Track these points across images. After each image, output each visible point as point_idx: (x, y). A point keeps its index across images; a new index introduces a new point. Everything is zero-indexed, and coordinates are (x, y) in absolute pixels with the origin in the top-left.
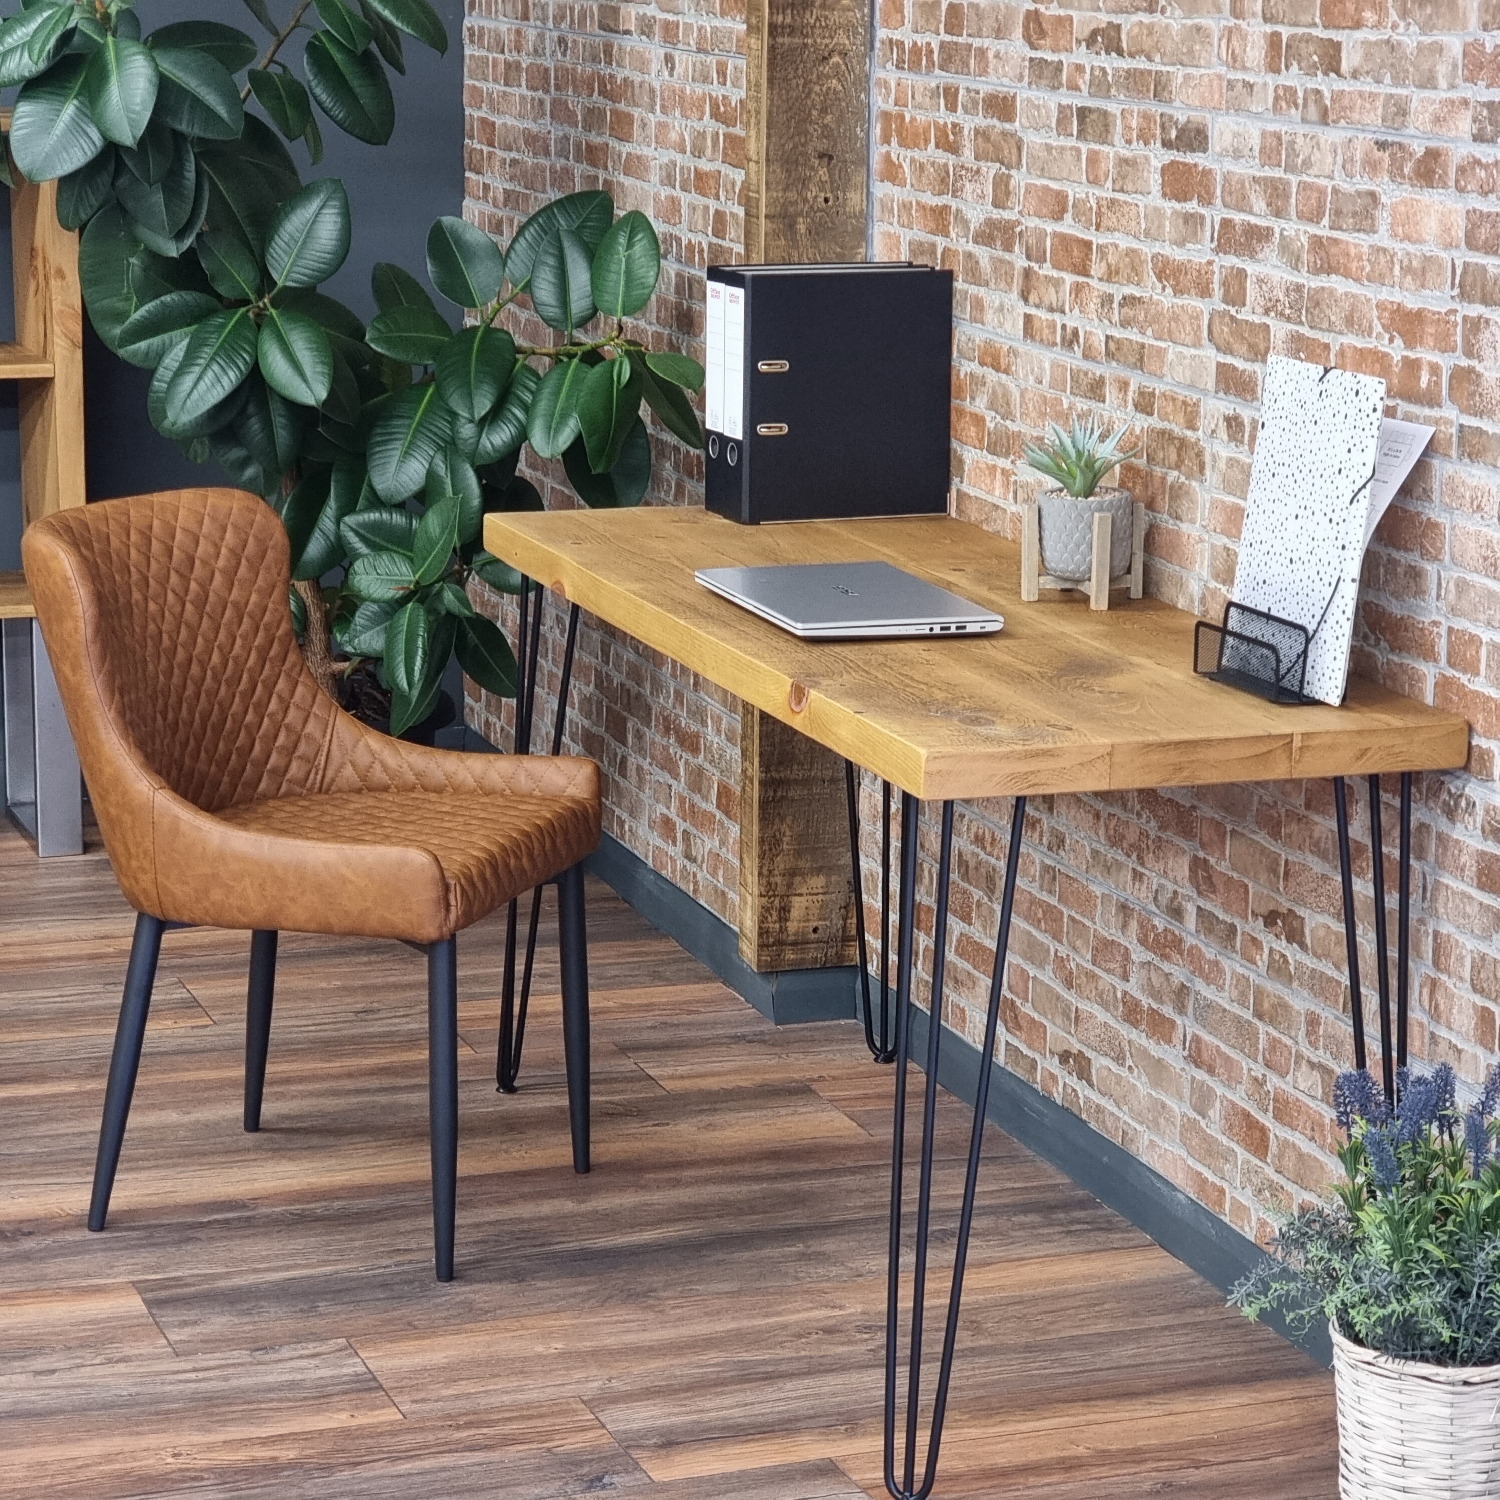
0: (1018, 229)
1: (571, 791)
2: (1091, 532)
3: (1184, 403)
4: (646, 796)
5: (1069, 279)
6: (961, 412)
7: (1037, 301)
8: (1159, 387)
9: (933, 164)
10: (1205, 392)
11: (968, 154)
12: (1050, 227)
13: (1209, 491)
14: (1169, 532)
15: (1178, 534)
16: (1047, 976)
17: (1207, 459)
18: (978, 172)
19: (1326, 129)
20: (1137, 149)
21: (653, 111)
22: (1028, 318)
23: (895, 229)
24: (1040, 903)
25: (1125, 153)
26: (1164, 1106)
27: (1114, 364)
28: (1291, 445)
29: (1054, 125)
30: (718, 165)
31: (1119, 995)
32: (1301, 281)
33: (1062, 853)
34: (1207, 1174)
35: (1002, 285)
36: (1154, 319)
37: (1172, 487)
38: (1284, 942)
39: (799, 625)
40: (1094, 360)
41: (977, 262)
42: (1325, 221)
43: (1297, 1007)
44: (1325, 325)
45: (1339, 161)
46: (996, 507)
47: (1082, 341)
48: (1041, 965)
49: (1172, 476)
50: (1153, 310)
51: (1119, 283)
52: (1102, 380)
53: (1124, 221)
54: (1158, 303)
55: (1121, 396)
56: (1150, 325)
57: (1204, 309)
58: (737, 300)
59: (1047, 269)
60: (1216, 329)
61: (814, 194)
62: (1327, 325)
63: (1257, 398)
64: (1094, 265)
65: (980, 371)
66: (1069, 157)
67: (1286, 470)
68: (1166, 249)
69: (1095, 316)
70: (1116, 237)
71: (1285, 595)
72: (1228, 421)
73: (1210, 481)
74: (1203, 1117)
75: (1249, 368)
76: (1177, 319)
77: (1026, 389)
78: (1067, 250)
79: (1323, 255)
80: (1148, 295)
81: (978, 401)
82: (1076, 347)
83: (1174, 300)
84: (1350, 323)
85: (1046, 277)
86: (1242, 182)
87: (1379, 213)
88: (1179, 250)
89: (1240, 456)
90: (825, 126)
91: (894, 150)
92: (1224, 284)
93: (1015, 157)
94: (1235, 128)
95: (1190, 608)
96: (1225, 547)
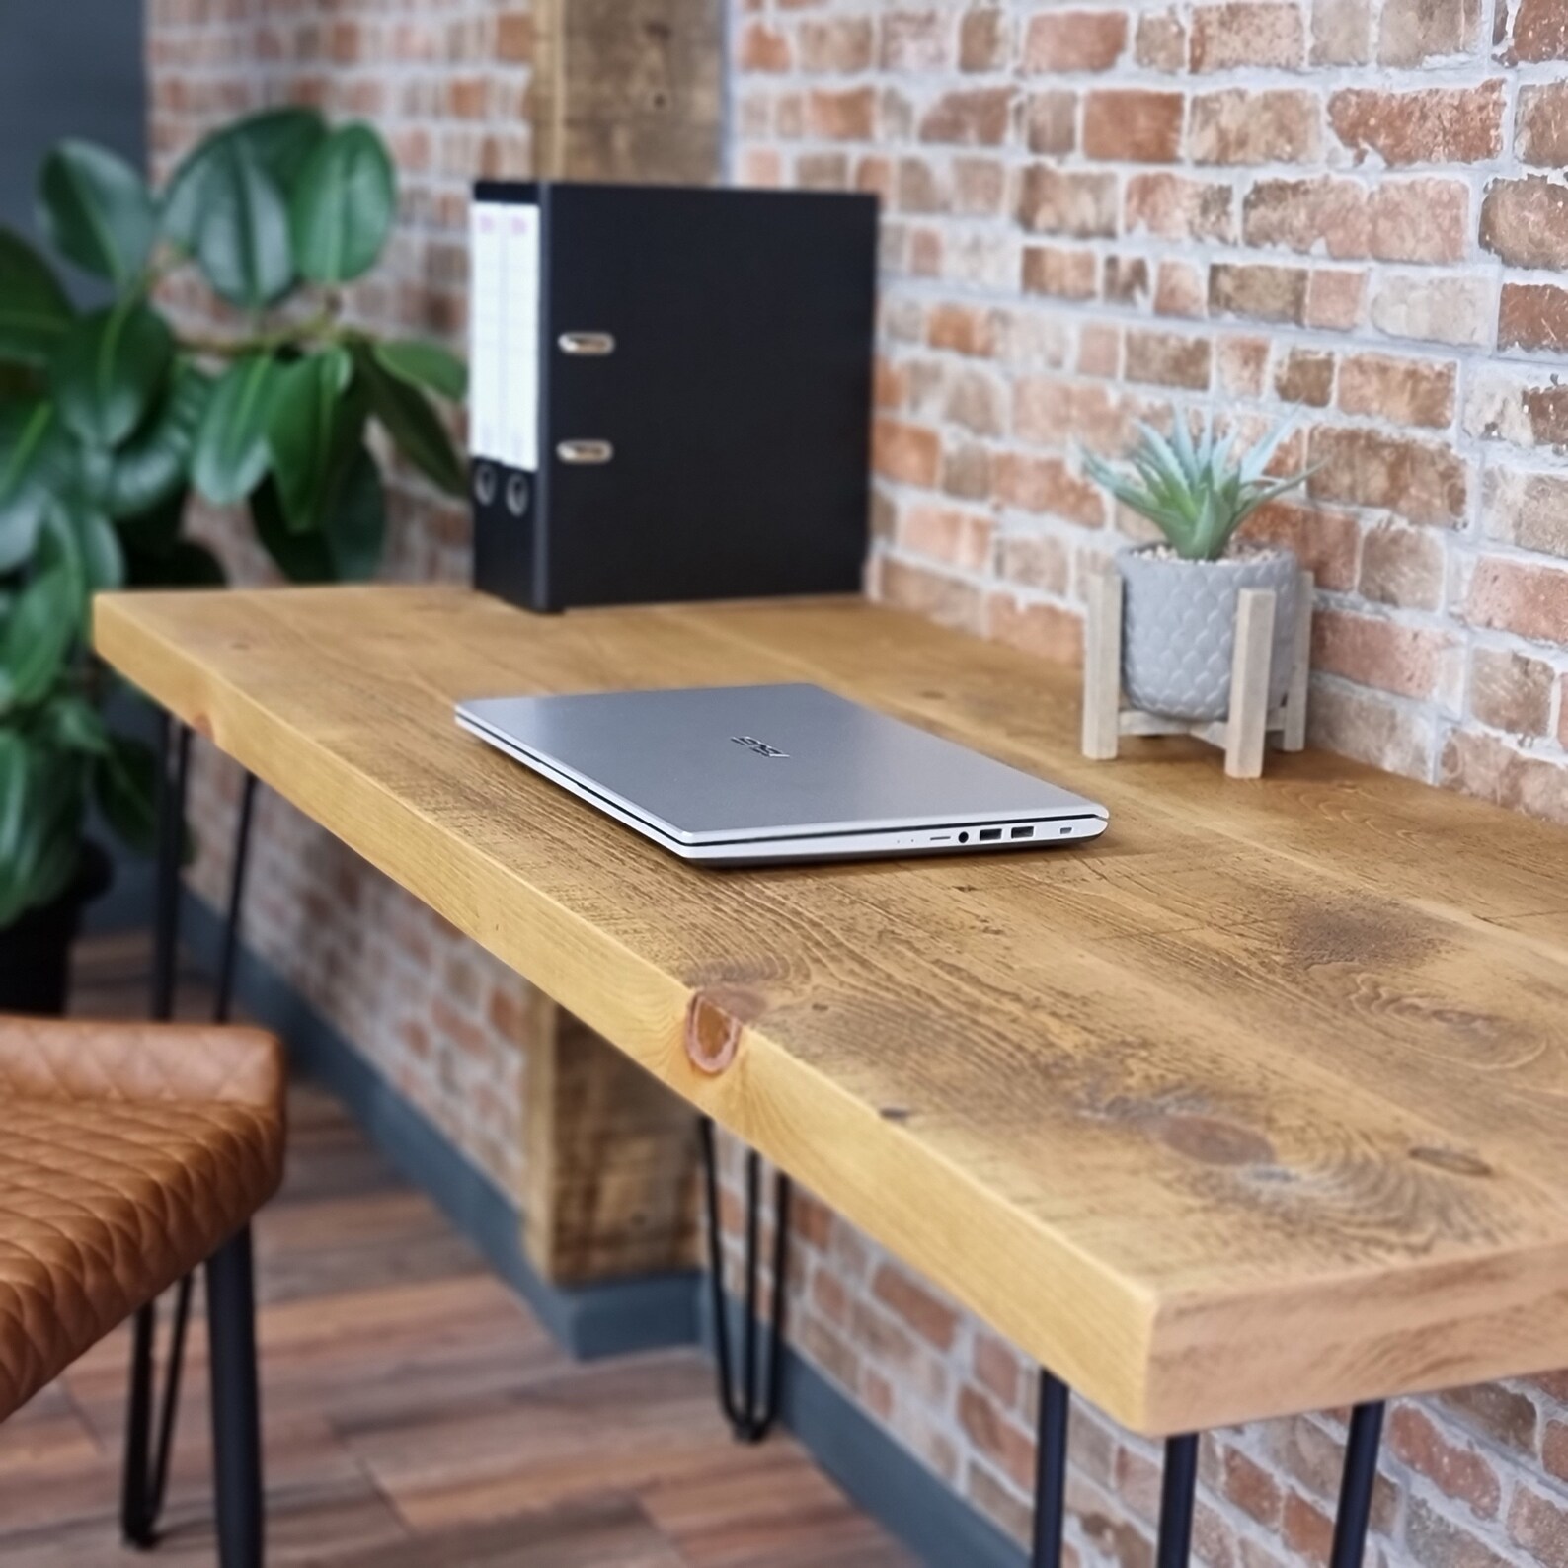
0: (1013, 103)
1: (231, 1091)
2: (1232, 626)
3: (1413, 375)
4: (388, 989)
5: (1125, 173)
6: (892, 430)
7: (1053, 222)
8: (1342, 351)
10: (1468, 349)
12: (1084, 85)
13: (1472, 544)
14: (1361, 627)
15: (1386, 631)
17: (1472, 481)
22: (1032, 259)
23: (770, 144)
27: (1231, 317)
30: (485, 68)
35: (979, 204)
36: (1341, 218)
37: (1372, 540)
39: (686, 837)
40: (1182, 314)
41: (927, 174)
46: (958, 585)
47: (1153, 282)
49: (1373, 519)
50: (1331, 203)
51: (1244, 163)
52: (1200, 350)
53: (1260, 43)
54: (1343, 188)
55: (1246, 374)
56: (1322, 233)
57: (1468, 180)
58: (519, 226)
59: (1077, 163)
60: (1505, 220)
61: (639, 88)
64: (1184, 138)
65: (931, 357)
68: (1370, 79)
69: (1184, 233)
70: (1240, 78)
72: (1534, 402)
73: (1478, 525)
76: (1395, 213)
77: (1027, 380)
78: (1122, 120)
80: (1318, 177)
81: (925, 409)
82: (1139, 296)
83: (1388, 176)
85: (1074, 177)
88: (1406, 75)
89: (1564, 473)
91: (768, 16)
92: (1532, 123)
95: (1417, 774)
96: (1516, 657)
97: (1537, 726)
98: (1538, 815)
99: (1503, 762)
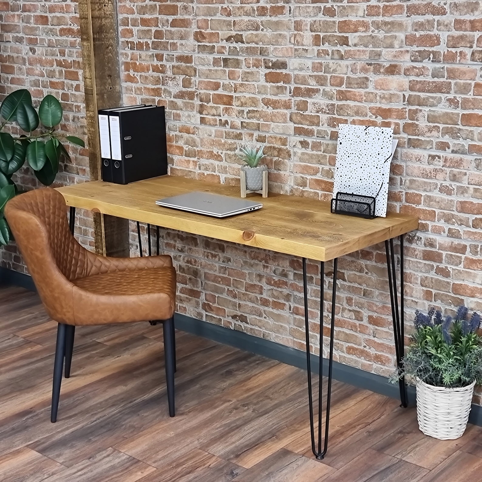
0: (196, 93)
3: (280, 138)
5: (222, 107)
7: (207, 113)
8: (268, 135)
9: (152, 76)
10: (289, 135)
11: (169, 73)
12: (212, 92)
13: (293, 162)
14: (275, 174)
15: (279, 174)
16: (224, 296)
17: (292, 153)
18: (175, 78)
19: (342, 61)
20: (254, 69)
21: (25, 65)
23: (134, 95)
24: (220, 277)
25: (248, 70)
26: (281, 326)
27: (246, 129)
29: (212, 63)
30: (63, 80)
31: (259, 299)
32: (334, 103)
33: (230, 263)
34: (303, 342)
35: (189, 109)
36: (264, 116)
37: (275, 162)
39: (220, 215)
40: (236, 129)
41: (176, 103)
42: (344, 86)
43: (342, 296)
45: (350, 69)
46: (191, 171)
47: (229, 123)
48: (222, 293)
49: (276, 159)
50: (263, 114)
51: (246, 107)
52: (241, 134)
53: (248, 89)
54: (265, 112)
55: (250, 138)
56: (262, 118)
57: (287, 112)
58: (116, 120)
59: (211, 104)
60: (294, 118)
61: (108, 87)
62: (346, 114)
63: (314, 136)
64: (234, 102)
65: (180, 134)
66: (219, 72)
67: (354, 155)
68: (269, 97)
69: (235, 116)
70: (244, 94)
71: (359, 189)
72: (301, 142)
73: (294, 159)
74: (300, 328)
75: (310, 127)
76: (275, 116)
77: (204, 138)
78: (220, 98)
79: (344, 95)
80: (260, 110)
81: (179, 142)
82: (227, 126)
83: (273, 110)
84: (357, 113)
85: (211, 106)
86: (304, 77)
87: (369, 83)
88: (275, 97)
89: (307, 152)
90: (109, 67)
91: (132, 73)
92: (297, 105)
93: (193, 74)
94: (300, 62)
95: (286, 194)
96: (301, 177)
97: (306, 186)
98: (307, 198)
99: (301, 191)
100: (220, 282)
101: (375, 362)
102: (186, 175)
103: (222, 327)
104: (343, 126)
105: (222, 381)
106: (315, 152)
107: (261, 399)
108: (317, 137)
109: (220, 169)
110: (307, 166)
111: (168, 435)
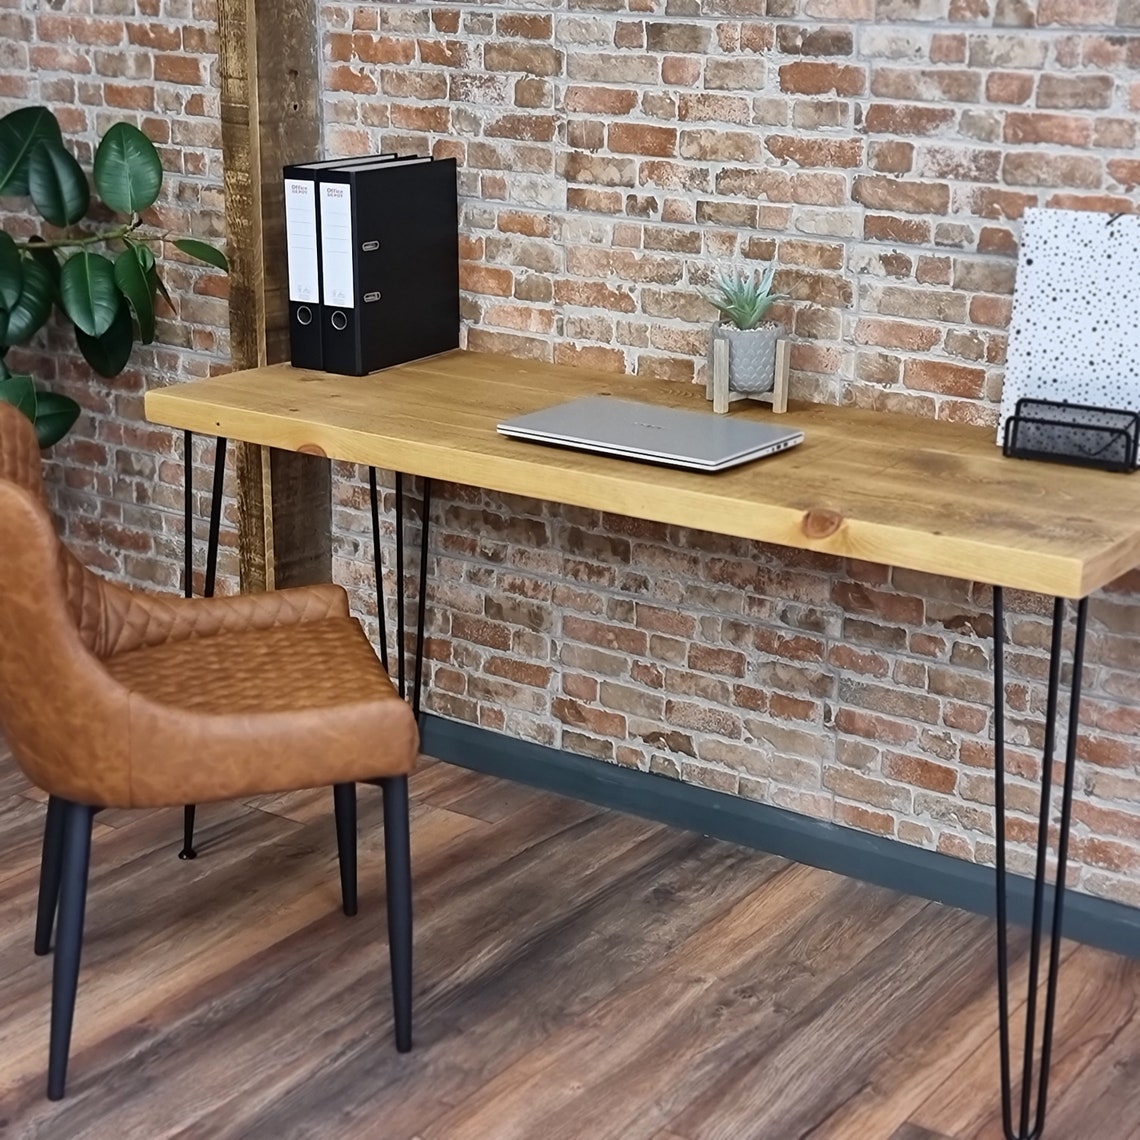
0: (558, 123)
2: (775, 356)
3: (821, 249)
5: (638, 160)
6: (474, 269)
7: (590, 178)
8: (780, 239)
9: (420, 75)
10: (849, 240)
11: (475, 66)
12: (608, 120)
13: (856, 313)
15: (811, 348)
16: (624, 680)
17: (854, 289)
18: (491, 79)
19: (1030, 32)
21: (27, 39)
22: (575, 193)
23: (359, 127)
24: (610, 629)
25: (726, 58)
26: (798, 764)
27: (711, 223)
28: (1077, 274)
29: (611, 39)
30: (149, 81)
31: (731, 688)
32: (995, 149)
33: (644, 591)
34: (863, 807)
35: (533, 168)
36: (771, 187)
37: (801, 313)
38: (974, 636)
40: (682, 221)
41: (494, 151)
42: (1031, 101)
44: (1033, 180)
45: (1052, 54)
46: (531, 340)
47: (660, 207)
48: (615, 674)
49: (802, 305)
50: (769, 180)
51: (715, 160)
52: (695, 236)
53: (723, 112)
54: (777, 174)
55: (724, 247)
56: (764, 191)
57: (846, 175)
59: (604, 152)
60: (866, 191)
61: (288, 102)
62: (1035, 181)
63: (928, 241)
64: (677, 148)
65: (502, 236)
66: (635, 64)
67: (1072, 294)
68: (789, 132)
69: (680, 188)
70: (711, 125)
71: (1087, 388)
72: (886, 261)
73: (859, 307)
74: (858, 768)
75: (916, 219)
76: (806, 185)
77: (576, 248)
78: (635, 137)
79: (1028, 128)
80: (761, 169)
81: (499, 260)
82: (651, 212)
83: (801, 171)
84: (1069, 179)
85: (603, 159)
86: (904, 77)
87: (1112, 93)
88: (809, 132)
89: (903, 286)
90: (292, 47)
91: (355, 65)
92: (877, 156)
93: (550, 66)
94: (893, 35)
95: (831, 402)
96: (880, 355)
97: (894, 380)
98: (897, 413)
99: (876, 394)
100: (610, 641)
101: (1086, 863)
102: (517, 350)
103: (612, 764)
104: (1037, 214)
105: (656, 921)
106: (927, 288)
107: (783, 972)
108: (937, 244)
109: (626, 332)
110: (901, 326)
111: (567, 1092)
